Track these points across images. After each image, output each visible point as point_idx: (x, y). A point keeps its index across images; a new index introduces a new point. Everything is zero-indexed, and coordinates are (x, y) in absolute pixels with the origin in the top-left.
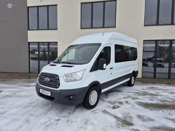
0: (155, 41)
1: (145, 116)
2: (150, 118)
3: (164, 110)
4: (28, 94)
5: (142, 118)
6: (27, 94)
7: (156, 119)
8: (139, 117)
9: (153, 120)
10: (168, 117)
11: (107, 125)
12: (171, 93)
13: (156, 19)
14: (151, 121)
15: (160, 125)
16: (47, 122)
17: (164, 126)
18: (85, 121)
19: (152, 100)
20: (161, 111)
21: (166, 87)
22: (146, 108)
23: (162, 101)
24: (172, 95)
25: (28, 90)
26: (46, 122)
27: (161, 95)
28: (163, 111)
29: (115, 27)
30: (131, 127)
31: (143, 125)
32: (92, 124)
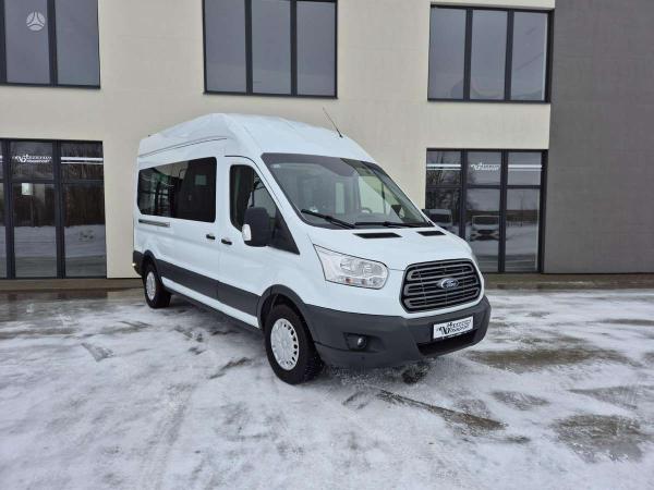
0: (459, 154)
1: (514, 393)
2: (532, 398)
3: (553, 368)
4: (27, 371)
5: (512, 400)
6: (21, 370)
7: (548, 396)
8: (501, 397)
9: (544, 402)
10: (576, 387)
11: (428, 441)
12: (534, 315)
13: (461, 76)
14: (541, 404)
15: (573, 414)
16: (201, 466)
17: (583, 414)
18: (346, 438)
19: (499, 341)
20: (545, 373)
21: (510, 298)
22: (502, 368)
23: (528, 342)
24: (540, 320)
25: (12, 354)
26: (197, 471)
27: (513, 325)
28: (551, 371)
29: (335, 96)
30: (499, 433)
31: (527, 420)
32: (376, 444)
